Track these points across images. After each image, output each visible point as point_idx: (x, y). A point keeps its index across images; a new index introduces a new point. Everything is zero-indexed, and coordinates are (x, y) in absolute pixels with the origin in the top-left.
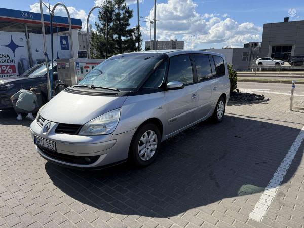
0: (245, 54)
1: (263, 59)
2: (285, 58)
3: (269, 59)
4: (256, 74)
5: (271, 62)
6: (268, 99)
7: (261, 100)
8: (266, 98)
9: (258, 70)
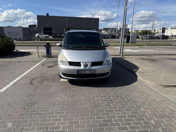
0: (30, 31)
1: (39, 34)
2: (50, 34)
3: (42, 34)
4: (35, 42)
5: (43, 36)
6: (32, 54)
7: (28, 54)
8: (31, 53)
9: (36, 40)
